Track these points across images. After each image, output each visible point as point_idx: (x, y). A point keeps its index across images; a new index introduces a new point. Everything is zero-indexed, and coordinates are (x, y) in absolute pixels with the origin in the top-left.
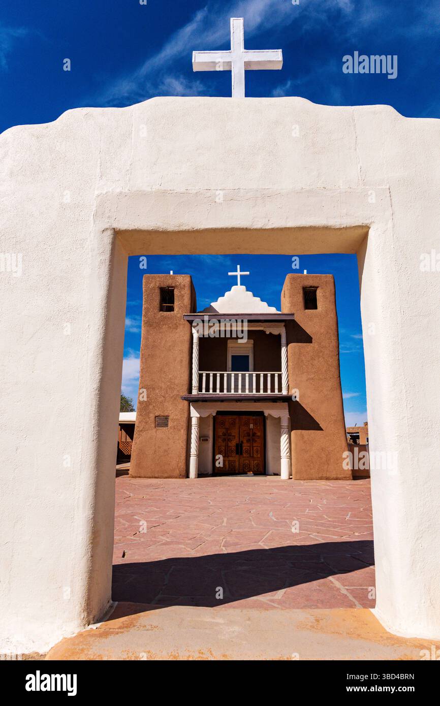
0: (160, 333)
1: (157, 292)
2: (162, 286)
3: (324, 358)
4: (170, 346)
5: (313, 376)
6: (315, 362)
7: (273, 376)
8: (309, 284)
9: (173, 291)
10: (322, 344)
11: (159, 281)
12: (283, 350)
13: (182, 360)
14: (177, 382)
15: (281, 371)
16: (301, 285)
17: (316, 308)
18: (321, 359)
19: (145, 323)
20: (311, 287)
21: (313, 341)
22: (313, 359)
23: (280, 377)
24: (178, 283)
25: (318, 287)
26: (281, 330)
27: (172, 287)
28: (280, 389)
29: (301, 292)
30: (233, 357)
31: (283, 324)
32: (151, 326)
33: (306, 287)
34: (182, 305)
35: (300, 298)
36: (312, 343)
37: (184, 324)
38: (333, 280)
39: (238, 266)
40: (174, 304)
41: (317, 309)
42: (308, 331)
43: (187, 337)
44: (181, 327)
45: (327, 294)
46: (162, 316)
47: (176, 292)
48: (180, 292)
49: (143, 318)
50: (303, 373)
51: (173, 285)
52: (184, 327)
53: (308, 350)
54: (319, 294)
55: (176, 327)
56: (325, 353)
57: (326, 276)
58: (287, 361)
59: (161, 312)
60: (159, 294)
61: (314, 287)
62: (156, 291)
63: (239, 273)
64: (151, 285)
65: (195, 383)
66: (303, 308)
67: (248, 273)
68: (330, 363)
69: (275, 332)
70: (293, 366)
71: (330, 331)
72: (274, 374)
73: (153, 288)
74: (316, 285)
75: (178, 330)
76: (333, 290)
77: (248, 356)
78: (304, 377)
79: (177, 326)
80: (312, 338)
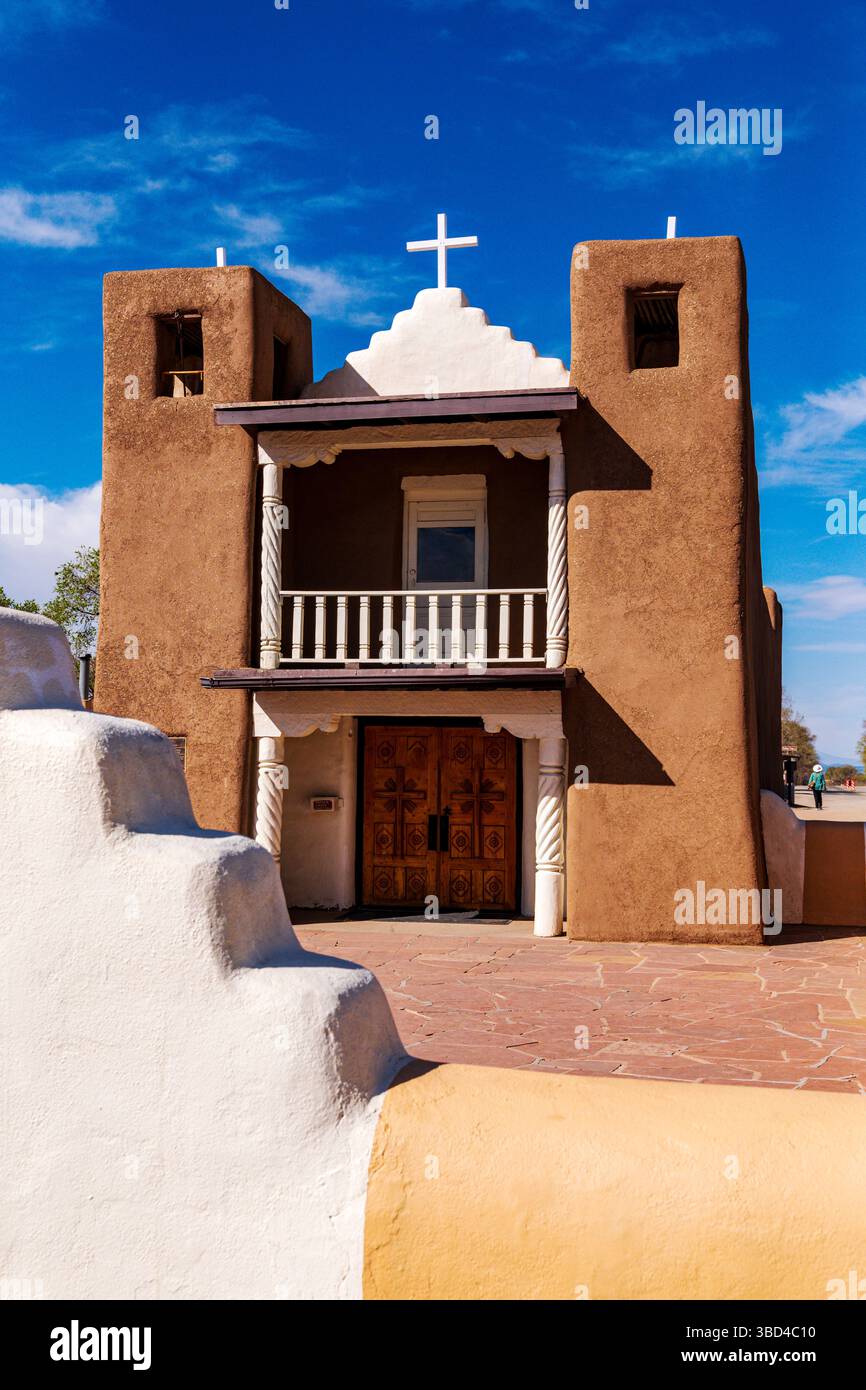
0: (157, 467)
1: (147, 329)
2: (162, 309)
3: (687, 538)
4: (187, 510)
5: (647, 600)
6: (658, 553)
7: (517, 603)
8: (649, 275)
9: (197, 323)
10: (686, 488)
11: (152, 293)
12: (554, 513)
13: (225, 557)
14: (209, 626)
15: (546, 587)
16: (621, 283)
17: (672, 360)
18: (677, 543)
19: (112, 438)
20: (656, 286)
21: (655, 480)
22: (649, 541)
23: (540, 603)
24: (210, 298)
25: (679, 286)
26: (547, 446)
27: (194, 311)
28: (540, 648)
29: (620, 304)
30: (423, 533)
31: (556, 423)
32: (127, 448)
33: (639, 289)
34: (224, 371)
35: (614, 330)
36: (648, 487)
37: (231, 438)
38: (734, 257)
39: (441, 218)
40: (202, 369)
41: (676, 364)
42: (638, 445)
43: (240, 480)
44: (224, 444)
45: (710, 310)
46: (163, 412)
47: (208, 328)
48: (218, 327)
49: (106, 422)
50: (614, 592)
51: (196, 304)
52: (231, 446)
53: (634, 511)
54: (687, 307)
55: (207, 448)
56: (694, 520)
57: (711, 242)
58: (565, 551)
59: (159, 399)
60: (153, 338)
61: (666, 286)
62: (143, 328)
63: (441, 243)
64: (128, 308)
65: (269, 628)
66: (623, 365)
67: (472, 240)
68: (707, 554)
69: (532, 450)
70: (583, 570)
71: (715, 443)
72: (521, 596)
73: (134, 320)
74: (672, 278)
75: (213, 455)
76: (734, 295)
77: (472, 530)
78: (618, 605)
79: (210, 445)
80: (650, 472)
